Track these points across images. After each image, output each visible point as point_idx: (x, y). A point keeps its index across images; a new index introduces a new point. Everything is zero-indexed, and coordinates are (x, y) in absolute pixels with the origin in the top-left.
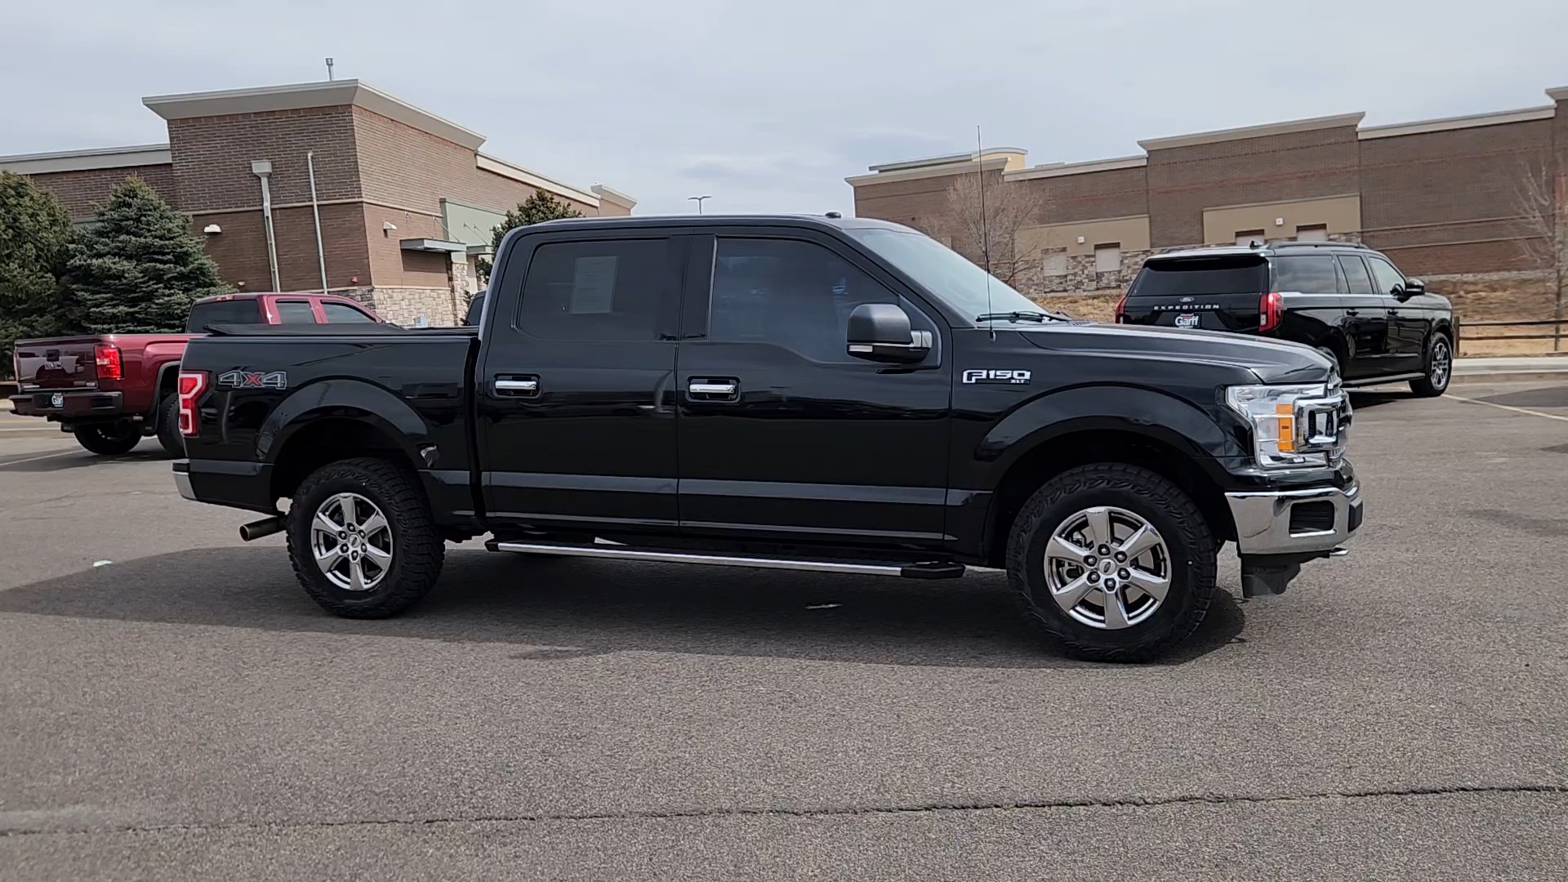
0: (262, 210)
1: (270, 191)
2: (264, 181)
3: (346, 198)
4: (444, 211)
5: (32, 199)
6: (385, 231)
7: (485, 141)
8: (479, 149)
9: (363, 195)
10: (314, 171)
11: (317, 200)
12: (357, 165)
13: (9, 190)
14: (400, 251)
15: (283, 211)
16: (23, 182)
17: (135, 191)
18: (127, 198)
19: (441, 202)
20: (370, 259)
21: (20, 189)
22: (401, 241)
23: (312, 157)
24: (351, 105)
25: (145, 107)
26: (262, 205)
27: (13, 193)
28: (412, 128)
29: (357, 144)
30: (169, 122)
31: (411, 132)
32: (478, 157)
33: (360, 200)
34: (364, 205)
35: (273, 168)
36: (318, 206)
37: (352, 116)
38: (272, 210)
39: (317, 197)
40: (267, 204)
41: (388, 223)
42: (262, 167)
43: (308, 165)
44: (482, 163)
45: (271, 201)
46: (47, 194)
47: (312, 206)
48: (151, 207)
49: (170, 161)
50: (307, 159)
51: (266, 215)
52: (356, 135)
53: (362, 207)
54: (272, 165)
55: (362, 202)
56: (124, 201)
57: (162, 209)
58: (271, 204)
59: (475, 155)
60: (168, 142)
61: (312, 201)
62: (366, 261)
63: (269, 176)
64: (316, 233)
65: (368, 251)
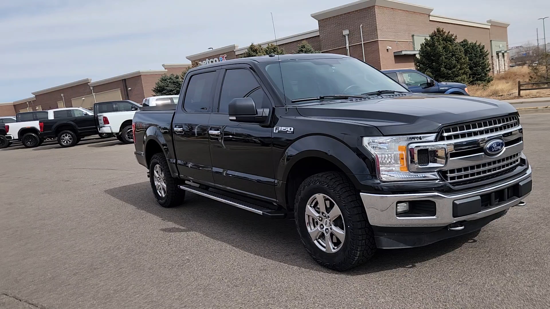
0: (346, 47)
1: (348, 40)
2: (347, 37)
3: (373, 40)
4: (413, 39)
5: (278, 52)
6: (387, 50)
7: (433, 10)
8: (431, 14)
9: (379, 38)
10: (362, 31)
11: (363, 42)
12: (377, 27)
13: (272, 50)
14: (393, 56)
15: (353, 47)
16: (275, 47)
17: (304, 46)
18: (302, 49)
19: (412, 36)
20: (381, 61)
21: (275, 49)
22: (394, 53)
23: (362, 27)
24: (374, 6)
25: (312, 17)
26: (346, 45)
27: (273, 51)
28: (401, 10)
29: (377, 19)
30: (319, 21)
31: (400, 11)
32: (430, 17)
33: (377, 40)
34: (379, 41)
35: (349, 32)
36: (364, 44)
37: (375, 10)
38: (349, 47)
39: (363, 40)
40: (347, 45)
41: (388, 47)
42: (346, 32)
43: (360, 30)
44: (431, 18)
45: (349, 43)
46: (282, 50)
47: (361, 44)
48: (309, 51)
49: (319, 35)
50: (360, 28)
51: (347, 49)
52: (376, 16)
53: (378, 42)
54: (349, 31)
55: (378, 40)
56: (301, 49)
57: (312, 51)
58: (349, 45)
59: (429, 16)
60: (318, 28)
61: (361, 42)
62: (379, 61)
63: (348, 35)
64: (363, 53)
65: (380, 58)
